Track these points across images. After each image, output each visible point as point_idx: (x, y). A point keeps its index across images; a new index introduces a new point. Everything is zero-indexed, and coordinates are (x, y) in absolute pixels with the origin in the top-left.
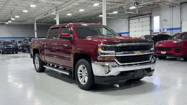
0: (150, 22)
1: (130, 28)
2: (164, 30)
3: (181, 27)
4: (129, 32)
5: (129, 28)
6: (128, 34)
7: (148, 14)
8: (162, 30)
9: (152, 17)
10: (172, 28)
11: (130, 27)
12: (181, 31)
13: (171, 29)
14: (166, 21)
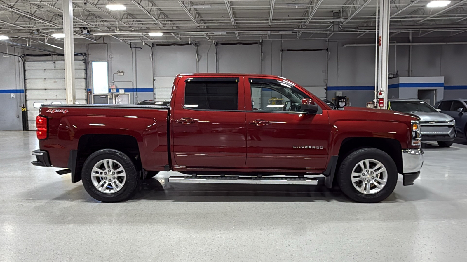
0: (84, 71)
1: (27, 81)
2: (118, 90)
3: (154, 88)
4: (26, 90)
5: (25, 80)
6: (22, 94)
7: (81, 54)
8: (115, 90)
9: (89, 62)
10: (135, 88)
11: (27, 77)
12: (154, 94)
13: (133, 89)
14: (122, 74)
